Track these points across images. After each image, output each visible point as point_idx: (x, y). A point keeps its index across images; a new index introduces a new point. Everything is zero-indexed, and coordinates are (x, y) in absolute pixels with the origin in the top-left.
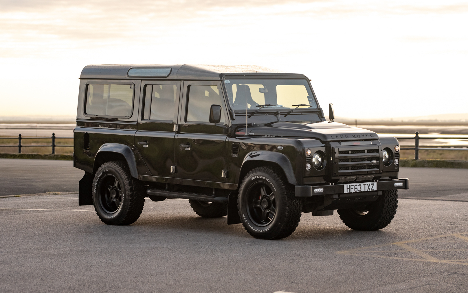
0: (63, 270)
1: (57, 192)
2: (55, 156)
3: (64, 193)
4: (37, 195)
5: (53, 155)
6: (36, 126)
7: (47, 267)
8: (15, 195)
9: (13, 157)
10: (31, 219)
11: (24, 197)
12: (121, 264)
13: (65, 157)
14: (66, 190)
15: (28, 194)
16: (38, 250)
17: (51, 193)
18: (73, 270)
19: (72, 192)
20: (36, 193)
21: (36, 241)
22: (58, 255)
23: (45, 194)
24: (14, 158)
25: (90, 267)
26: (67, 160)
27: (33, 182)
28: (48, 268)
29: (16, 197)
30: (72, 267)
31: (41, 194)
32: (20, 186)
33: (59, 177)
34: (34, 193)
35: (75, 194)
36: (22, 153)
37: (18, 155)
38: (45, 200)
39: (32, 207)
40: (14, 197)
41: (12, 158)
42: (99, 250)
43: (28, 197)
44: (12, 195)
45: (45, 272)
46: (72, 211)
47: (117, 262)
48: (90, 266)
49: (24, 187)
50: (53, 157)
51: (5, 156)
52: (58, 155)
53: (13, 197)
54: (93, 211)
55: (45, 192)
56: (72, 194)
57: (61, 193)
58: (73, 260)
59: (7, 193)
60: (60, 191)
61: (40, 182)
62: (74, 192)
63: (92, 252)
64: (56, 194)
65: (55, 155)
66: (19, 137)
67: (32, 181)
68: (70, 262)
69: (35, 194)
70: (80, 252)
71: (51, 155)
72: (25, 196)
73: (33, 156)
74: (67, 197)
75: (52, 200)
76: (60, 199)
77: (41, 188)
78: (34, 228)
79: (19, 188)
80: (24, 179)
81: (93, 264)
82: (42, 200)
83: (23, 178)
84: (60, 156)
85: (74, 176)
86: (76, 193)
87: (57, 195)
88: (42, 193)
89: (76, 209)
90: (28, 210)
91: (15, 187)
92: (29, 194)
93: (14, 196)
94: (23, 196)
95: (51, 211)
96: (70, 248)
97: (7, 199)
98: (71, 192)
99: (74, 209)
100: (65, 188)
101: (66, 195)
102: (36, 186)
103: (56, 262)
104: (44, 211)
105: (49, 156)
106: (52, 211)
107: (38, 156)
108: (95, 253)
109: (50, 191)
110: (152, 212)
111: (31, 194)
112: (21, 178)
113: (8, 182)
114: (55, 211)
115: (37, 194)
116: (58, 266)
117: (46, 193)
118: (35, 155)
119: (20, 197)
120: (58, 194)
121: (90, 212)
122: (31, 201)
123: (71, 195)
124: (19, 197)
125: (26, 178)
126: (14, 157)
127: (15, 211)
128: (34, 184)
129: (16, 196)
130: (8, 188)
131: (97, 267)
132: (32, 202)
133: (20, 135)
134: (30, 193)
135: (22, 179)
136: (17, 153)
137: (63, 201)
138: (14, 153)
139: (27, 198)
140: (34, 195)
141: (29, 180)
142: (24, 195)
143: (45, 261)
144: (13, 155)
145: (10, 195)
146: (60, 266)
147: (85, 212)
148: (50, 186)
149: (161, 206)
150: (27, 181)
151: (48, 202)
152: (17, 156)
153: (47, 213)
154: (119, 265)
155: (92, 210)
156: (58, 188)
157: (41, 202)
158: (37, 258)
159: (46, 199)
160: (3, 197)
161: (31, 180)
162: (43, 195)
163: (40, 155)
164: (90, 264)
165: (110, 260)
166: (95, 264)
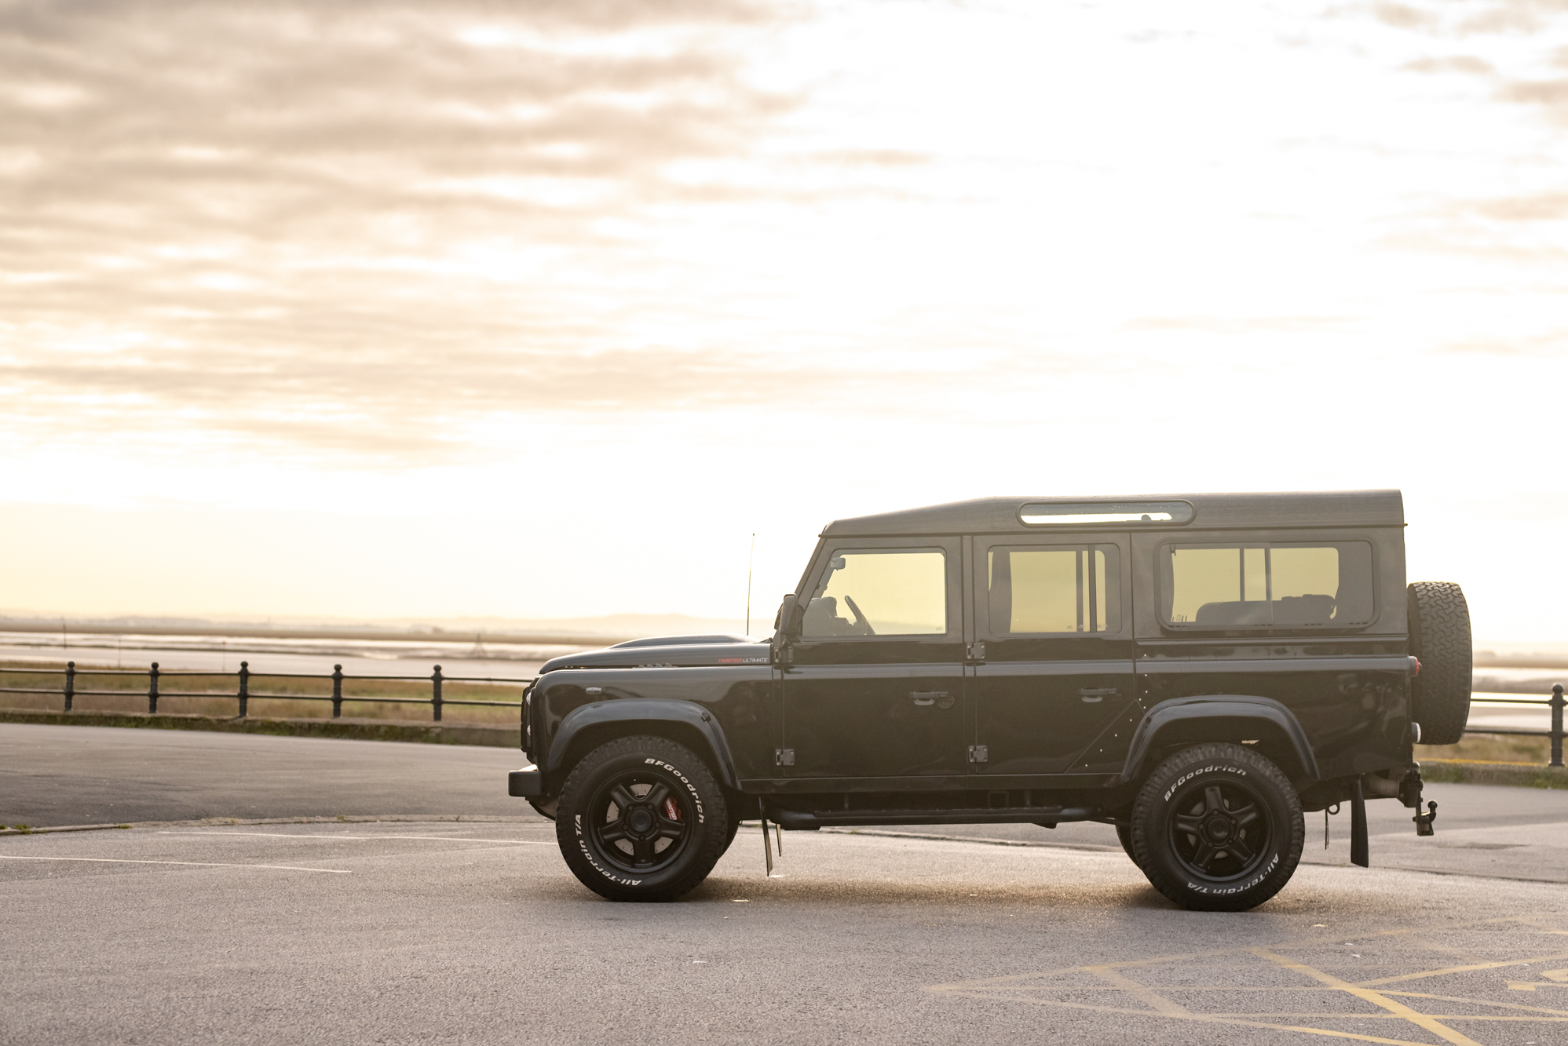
0: (192, 1020)
1: (229, 820)
2: (247, 724)
3: (249, 821)
4: (176, 825)
5: (242, 720)
6: (224, 643)
7: (153, 1009)
8: (117, 825)
9: (134, 724)
10: (141, 886)
11: (140, 829)
12: (350, 1007)
13: (273, 725)
14: (256, 814)
15: (151, 823)
16: (140, 966)
17: (214, 821)
18: (219, 1020)
19: (270, 818)
20: (174, 820)
21: (139, 944)
22: (189, 981)
23: (197, 824)
24: (137, 726)
25: (264, 1012)
26: (279, 734)
27: (168, 790)
28: (154, 1012)
29: (118, 830)
30: (219, 1012)
31: (186, 823)
32: (132, 801)
33: (243, 778)
34: (167, 820)
35: (279, 823)
36: (158, 714)
37: (148, 718)
38: (193, 839)
39: (153, 857)
40: (114, 830)
41: (131, 727)
42: (301, 969)
43: (150, 829)
44: (108, 823)
45: (145, 1023)
46: (255, 868)
47: (340, 1000)
48: (267, 1011)
49: (143, 802)
50: (241, 726)
51: (113, 722)
52: (254, 721)
53: (111, 828)
54: (310, 870)
55: (198, 818)
56: (270, 823)
57: (242, 820)
58: (224, 994)
59: (95, 819)
60: (241, 816)
61: (187, 790)
62: (275, 820)
63: (281, 975)
64: (226, 824)
65: (246, 721)
66: (151, 668)
67: (167, 787)
68: (215, 999)
69: (169, 823)
70: (249, 975)
71: (236, 721)
72: (143, 827)
73: (189, 721)
74: (256, 831)
75: (213, 840)
76: (233, 835)
77: (189, 806)
78: (143, 910)
79: (129, 806)
80: (147, 783)
81: (276, 1004)
82: (186, 839)
83: (146, 779)
84: (259, 723)
85: (282, 777)
86: (282, 823)
87: (228, 827)
88: (190, 821)
89: (268, 862)
90: (140, 864)
91: (121, 802)
92: (154, 823)
93: (113, 825)
94: (139, 826)
95: (200, 867)
96: (225, 962)
97: (95, 833)
98: (267, 820)
99: (263, 863)
100: (252, 807)
101: (252, 827)
102: (175, 801)
103: (180, 997)
104: (181, 868)
105: (230, 722)
106: (204, 867)
107: (201, 722)
108: (289, 976)
109: (212, 816)
110: (466, 875)
111: (161, 822)
112: (140, 779)
113: (103, 789)
114: (211, 867)
115: (175, 822)
116: (182, 1009)
117: (200, 819)
118: (193, 719)
119: (130, 829)
120: (233, 824)
121: (302, 871)
122: (155, 840)
123: (268, 826)
124: (126, 830)
125: (152, 778)
126: (138, 723)
127: (107, 866)
128: (171, 795)
129: (119, 827)
130: (101, 805)
131: (285, 1011)
132: (157, 843)
133: (155, 666)
134: (159, 820)
135: (142, 782)
136: (147, 715)
137: (240, 843)
138: (138, 714)
139: (147, 832)
140: (168, 826)
141: (160, 784)
142: (141, 824)
143: (151, 993)
144: (135, 718)
145: (102, 823)
146: (188, 1008)
147: (291, 870)
148: (215, 802)
149: (496, 859)
150: (156, 786)
151: (200, 845)
152: (146, 722)
153: (187, 872)
154: (344, 1008)
155: (310, 868)
156: (234, 807)
157: (182, 843)
158: (132, 987)
159: (198, 835)
160: (85, 830)
161: (166, 785)
162: (192, 826)
163: (207, 720)
164: (267, 1005)
165: (322, 995)
166: (281, 1006)
